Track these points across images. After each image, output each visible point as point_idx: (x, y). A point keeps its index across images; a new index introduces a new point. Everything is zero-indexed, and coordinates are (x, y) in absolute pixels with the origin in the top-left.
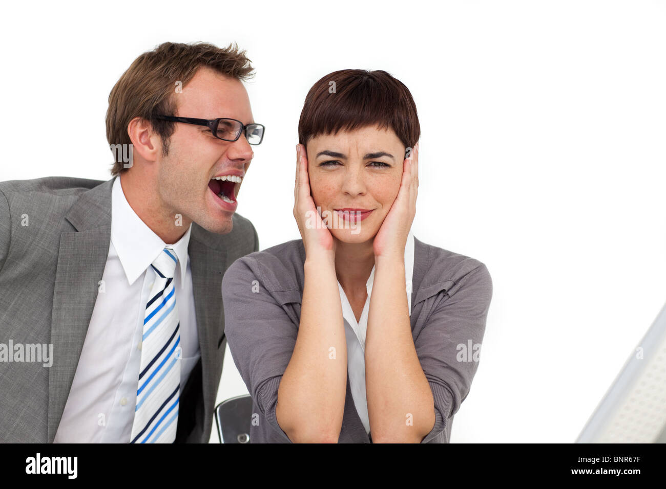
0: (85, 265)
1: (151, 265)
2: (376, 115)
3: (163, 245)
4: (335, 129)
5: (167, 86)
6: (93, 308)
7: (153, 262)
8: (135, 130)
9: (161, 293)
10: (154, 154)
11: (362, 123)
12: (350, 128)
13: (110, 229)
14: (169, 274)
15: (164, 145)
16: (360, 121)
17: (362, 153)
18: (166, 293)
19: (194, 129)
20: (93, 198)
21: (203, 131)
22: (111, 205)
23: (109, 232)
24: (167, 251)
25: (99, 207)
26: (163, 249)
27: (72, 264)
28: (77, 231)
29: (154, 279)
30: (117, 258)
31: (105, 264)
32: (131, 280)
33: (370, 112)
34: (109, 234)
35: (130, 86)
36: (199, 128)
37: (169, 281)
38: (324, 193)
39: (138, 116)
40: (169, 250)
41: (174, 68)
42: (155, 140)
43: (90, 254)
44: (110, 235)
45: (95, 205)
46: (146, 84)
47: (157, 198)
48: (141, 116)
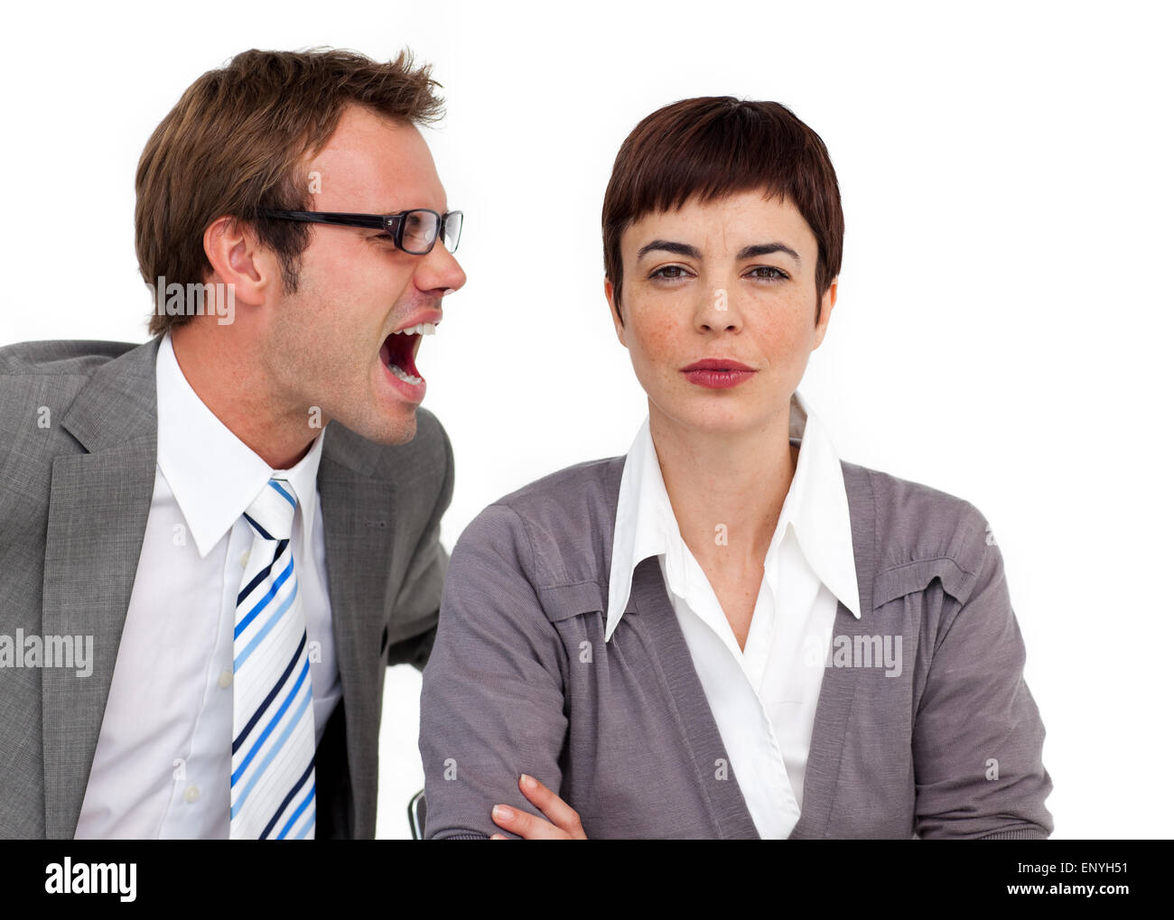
0: (104, 521)
1: (245, 514)
2: (761, 168)
3: (267, 472)
4: (678, 199)
5: (285, 149)
6: (127, 608)
7: (248, 508)
8: (220, 243)
9: (267, 572)
10: (261, 290)
11: (731, 186)
12: (707, 196)
13: (156, 443)
14: (280, 531)
15: (287, 270)
16: (730, 181)
17: (735, 247)
18: (276, 572)
19: (349, 236)
20: (118, 378)
21: (368, 239)
22: (155, 392)
23: (153, 450)
24: (275, 485)
25: (130, 398)
26: (268, 480)
27: (77, 521)
28: (87, 452)
29: (250, 544)
30: (172, 502)
31: (147, 516)
32: (205, 547)
33: (748, 164)
34: (154, 455)
35: (202, 150)
36: (361, 234)
37: (282, 546)
38: (660, 336)
39: (227, 214)
40: (280, 483)
41: (296, 110)
42: (265, 261)
43: (115, 497)
44: (156, 455)
45: (123, 394)
46: (240, 146)
47: (263, 379)
48: (234, 213)
